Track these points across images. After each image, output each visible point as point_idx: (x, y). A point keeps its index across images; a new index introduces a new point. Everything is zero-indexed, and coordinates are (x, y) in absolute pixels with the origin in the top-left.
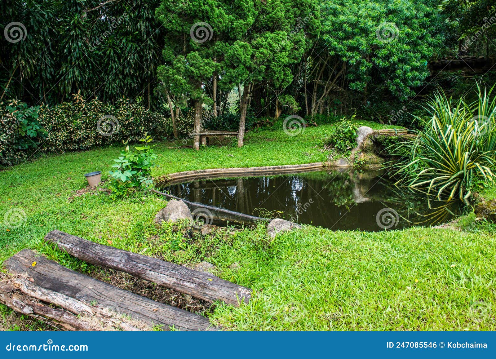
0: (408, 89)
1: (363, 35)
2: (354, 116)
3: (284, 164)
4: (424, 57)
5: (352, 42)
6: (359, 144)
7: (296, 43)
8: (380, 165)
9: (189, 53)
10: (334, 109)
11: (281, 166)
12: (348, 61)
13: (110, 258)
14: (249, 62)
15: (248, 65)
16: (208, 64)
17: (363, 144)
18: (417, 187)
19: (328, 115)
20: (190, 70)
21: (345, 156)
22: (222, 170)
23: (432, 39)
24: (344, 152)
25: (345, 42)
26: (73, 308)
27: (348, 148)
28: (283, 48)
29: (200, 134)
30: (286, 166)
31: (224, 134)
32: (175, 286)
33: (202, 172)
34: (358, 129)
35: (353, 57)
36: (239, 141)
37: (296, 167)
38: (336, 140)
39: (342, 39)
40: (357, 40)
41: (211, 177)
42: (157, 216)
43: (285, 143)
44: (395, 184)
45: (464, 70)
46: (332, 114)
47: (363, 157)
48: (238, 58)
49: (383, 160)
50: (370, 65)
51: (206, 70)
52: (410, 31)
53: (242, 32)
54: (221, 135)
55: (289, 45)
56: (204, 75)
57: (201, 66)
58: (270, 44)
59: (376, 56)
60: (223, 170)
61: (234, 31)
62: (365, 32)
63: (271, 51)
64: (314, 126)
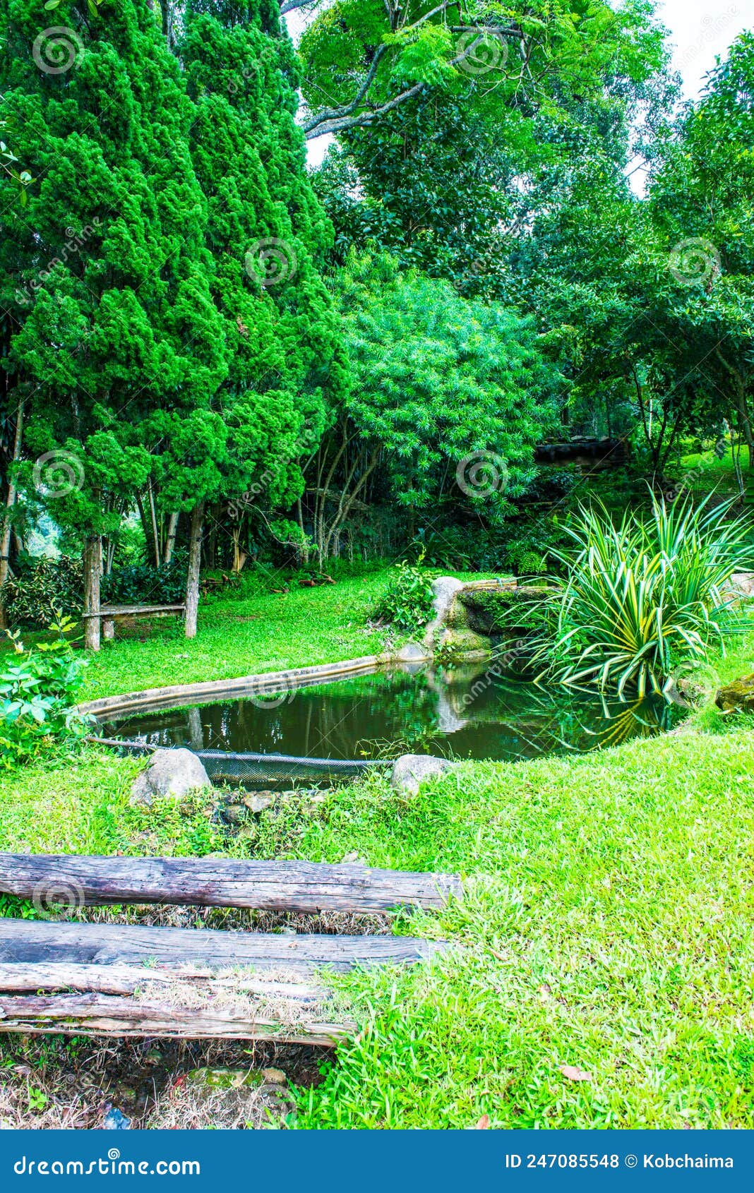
0: (504, 502)
1: (422, 399)
2: (422, 557)
3: (304, 666)
4: (527, 441)
5: (402, 413)
6: (440, 614)
7: (309, 414)
8: (483, 652)
9: (93, 433)
10: (362, 547)
11: (299, 670)
12: (396, 449)
13: (118, 875)
14: (223, 455)
15: (220, 460)
16: (137, 457)
17: (447, 611)
18: (576, 682)
19: (351, 559)
20: (96, 471)
21: (414, 638)
22: (181, 688)
23: (538, 408)
24: (413, 630)
25: (387, 412)
26: (111, 981)
27: (420, 622)
28: (287, 426)
29: (102, 613)
30: (309, 668)
31: (152, 612)
32: (298, 900)
33: (139, 697)
34: (434, 583)
35: (405, 442)
36: (187, 625)
37: (328, 669)
38: (394, 607)
39: (382, 407)
40: (412, 410)
41: (158, 706)
42: (135, 788)
43: (280, 622)
44: (535, 681)
45: (578, 463)
46: (359, 556)
47: (451, 638)
48: (203, 446)
49: (487, 640)
50: (437, 457)
51: (134, 471)
52: (502, 393)
53: (208, 391)
54: (147, 613)
55: (297, 419)
56: (130, 481)
57: (121, 463)
58: (260, 417)
59: (445, 438)
60: (181, 690)
61: (192, 391)
62: (424, 393)
63: (264, 430)
64: (329, 582)
